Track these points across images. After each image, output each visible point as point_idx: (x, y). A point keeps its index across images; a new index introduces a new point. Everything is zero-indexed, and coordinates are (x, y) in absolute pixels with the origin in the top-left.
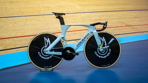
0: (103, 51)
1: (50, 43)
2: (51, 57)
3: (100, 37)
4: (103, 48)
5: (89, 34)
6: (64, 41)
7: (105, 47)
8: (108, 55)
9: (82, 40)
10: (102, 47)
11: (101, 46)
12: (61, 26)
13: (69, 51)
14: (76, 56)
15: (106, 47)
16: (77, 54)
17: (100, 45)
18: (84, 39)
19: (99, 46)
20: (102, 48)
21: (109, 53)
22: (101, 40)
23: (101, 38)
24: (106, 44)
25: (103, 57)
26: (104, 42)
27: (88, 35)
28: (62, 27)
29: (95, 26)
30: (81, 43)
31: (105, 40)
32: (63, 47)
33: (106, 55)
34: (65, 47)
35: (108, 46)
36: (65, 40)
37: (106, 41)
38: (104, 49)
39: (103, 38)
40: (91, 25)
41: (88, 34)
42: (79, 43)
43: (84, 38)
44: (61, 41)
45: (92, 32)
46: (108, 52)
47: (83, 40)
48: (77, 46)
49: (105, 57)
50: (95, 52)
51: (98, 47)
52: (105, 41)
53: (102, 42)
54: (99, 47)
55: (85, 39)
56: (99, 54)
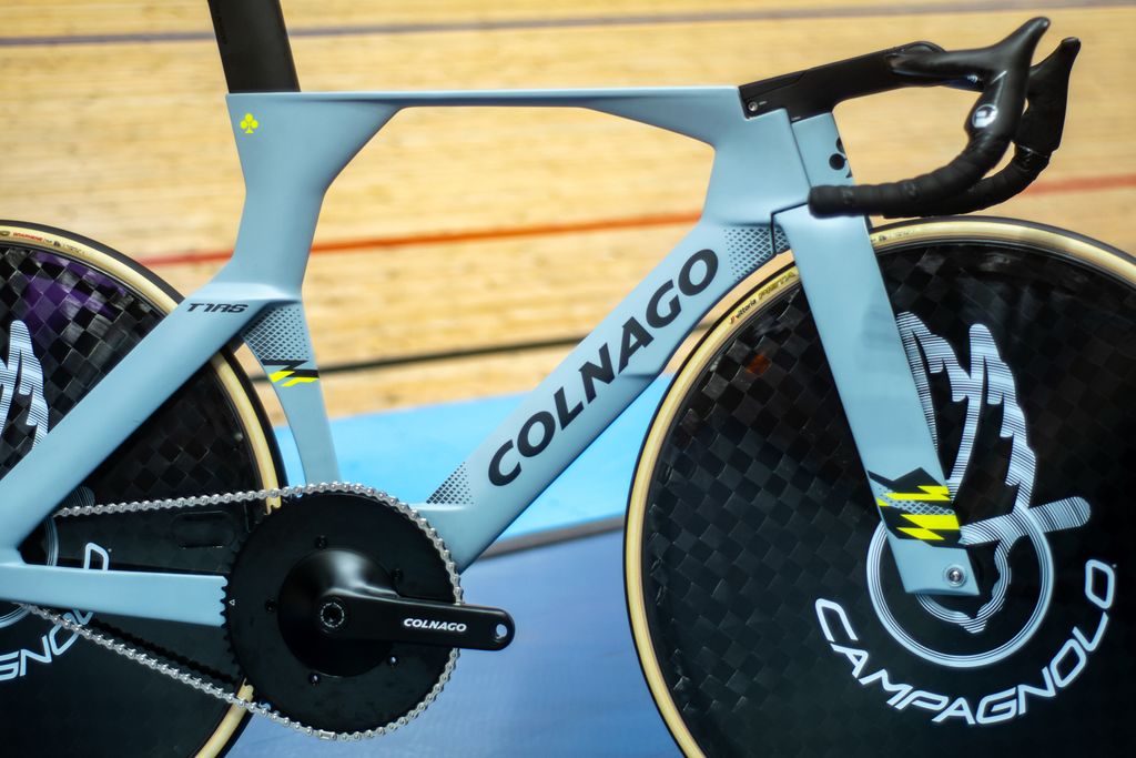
0: (969, 605)
1: (39, 403)
2: (51, 649)
3: (914, 324)
4: (973, 535)
5: (710, 257)
6: (277, 375)
7: (1002, 528)
8: (1054, 681)
9: (588, 371)
10: (949, 521)
11: (936, 493)
12: (236, 117)
13: (348, 570)
14: (464, 662)
15: (1028, 520)
16: (486, 631)
17: (915, 481)
18: (627, 352)
19: (885, 498)
20: (950, 539)
21: (1081, 645)
22: (939, 386)
23: (941, 350)
24: (1022, 470)
25: (959, 709)
26: (992, 416)
27: (690, 289)
28: (249, 123)
29: (827, 107)
30: (567, 418)
31: (1004, 380)
32: (254, 482)
33: (1026, 667)
34: (298, 483)
35: (1071, 512)
36: (294, 367)
37: (1024, 398)
38: (981, 557)
39: (983, 345)
40: (757, 96)
41: (699, 272)
42: (536, 435)
43: (631, 326)
44: (227, 374)
45: (772, 234)
46: (1072, 611)
47: (607, 376)
48: (497, 478)
49: (1011, 704)
50: (821, 604)
51: (870, 515)
52: (1014, 413)
53: (948, 418)
54: (896, 519)
55: (643, 361)
56: (884, 653)
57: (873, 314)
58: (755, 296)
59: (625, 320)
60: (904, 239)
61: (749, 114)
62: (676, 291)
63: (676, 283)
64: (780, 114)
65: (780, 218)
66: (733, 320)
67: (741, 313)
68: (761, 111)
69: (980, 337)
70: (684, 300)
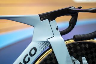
41: (33, 52)
57: (67, 57)
58: (44, 55)
59: (19, 62)
60: (70, 42)
61: (41, 20)
62: (29, 56)
63: (29, 54)
64: (47, 20)
65: (49, 40)
66: (39, 61)
67: (41, 59)
68: (43, 20)
69: (84, 59)
70: (31, 57)
